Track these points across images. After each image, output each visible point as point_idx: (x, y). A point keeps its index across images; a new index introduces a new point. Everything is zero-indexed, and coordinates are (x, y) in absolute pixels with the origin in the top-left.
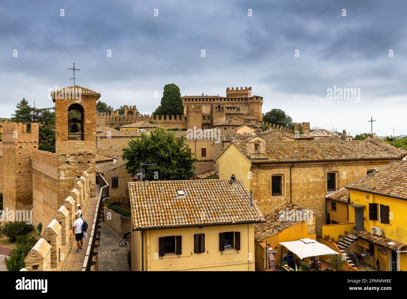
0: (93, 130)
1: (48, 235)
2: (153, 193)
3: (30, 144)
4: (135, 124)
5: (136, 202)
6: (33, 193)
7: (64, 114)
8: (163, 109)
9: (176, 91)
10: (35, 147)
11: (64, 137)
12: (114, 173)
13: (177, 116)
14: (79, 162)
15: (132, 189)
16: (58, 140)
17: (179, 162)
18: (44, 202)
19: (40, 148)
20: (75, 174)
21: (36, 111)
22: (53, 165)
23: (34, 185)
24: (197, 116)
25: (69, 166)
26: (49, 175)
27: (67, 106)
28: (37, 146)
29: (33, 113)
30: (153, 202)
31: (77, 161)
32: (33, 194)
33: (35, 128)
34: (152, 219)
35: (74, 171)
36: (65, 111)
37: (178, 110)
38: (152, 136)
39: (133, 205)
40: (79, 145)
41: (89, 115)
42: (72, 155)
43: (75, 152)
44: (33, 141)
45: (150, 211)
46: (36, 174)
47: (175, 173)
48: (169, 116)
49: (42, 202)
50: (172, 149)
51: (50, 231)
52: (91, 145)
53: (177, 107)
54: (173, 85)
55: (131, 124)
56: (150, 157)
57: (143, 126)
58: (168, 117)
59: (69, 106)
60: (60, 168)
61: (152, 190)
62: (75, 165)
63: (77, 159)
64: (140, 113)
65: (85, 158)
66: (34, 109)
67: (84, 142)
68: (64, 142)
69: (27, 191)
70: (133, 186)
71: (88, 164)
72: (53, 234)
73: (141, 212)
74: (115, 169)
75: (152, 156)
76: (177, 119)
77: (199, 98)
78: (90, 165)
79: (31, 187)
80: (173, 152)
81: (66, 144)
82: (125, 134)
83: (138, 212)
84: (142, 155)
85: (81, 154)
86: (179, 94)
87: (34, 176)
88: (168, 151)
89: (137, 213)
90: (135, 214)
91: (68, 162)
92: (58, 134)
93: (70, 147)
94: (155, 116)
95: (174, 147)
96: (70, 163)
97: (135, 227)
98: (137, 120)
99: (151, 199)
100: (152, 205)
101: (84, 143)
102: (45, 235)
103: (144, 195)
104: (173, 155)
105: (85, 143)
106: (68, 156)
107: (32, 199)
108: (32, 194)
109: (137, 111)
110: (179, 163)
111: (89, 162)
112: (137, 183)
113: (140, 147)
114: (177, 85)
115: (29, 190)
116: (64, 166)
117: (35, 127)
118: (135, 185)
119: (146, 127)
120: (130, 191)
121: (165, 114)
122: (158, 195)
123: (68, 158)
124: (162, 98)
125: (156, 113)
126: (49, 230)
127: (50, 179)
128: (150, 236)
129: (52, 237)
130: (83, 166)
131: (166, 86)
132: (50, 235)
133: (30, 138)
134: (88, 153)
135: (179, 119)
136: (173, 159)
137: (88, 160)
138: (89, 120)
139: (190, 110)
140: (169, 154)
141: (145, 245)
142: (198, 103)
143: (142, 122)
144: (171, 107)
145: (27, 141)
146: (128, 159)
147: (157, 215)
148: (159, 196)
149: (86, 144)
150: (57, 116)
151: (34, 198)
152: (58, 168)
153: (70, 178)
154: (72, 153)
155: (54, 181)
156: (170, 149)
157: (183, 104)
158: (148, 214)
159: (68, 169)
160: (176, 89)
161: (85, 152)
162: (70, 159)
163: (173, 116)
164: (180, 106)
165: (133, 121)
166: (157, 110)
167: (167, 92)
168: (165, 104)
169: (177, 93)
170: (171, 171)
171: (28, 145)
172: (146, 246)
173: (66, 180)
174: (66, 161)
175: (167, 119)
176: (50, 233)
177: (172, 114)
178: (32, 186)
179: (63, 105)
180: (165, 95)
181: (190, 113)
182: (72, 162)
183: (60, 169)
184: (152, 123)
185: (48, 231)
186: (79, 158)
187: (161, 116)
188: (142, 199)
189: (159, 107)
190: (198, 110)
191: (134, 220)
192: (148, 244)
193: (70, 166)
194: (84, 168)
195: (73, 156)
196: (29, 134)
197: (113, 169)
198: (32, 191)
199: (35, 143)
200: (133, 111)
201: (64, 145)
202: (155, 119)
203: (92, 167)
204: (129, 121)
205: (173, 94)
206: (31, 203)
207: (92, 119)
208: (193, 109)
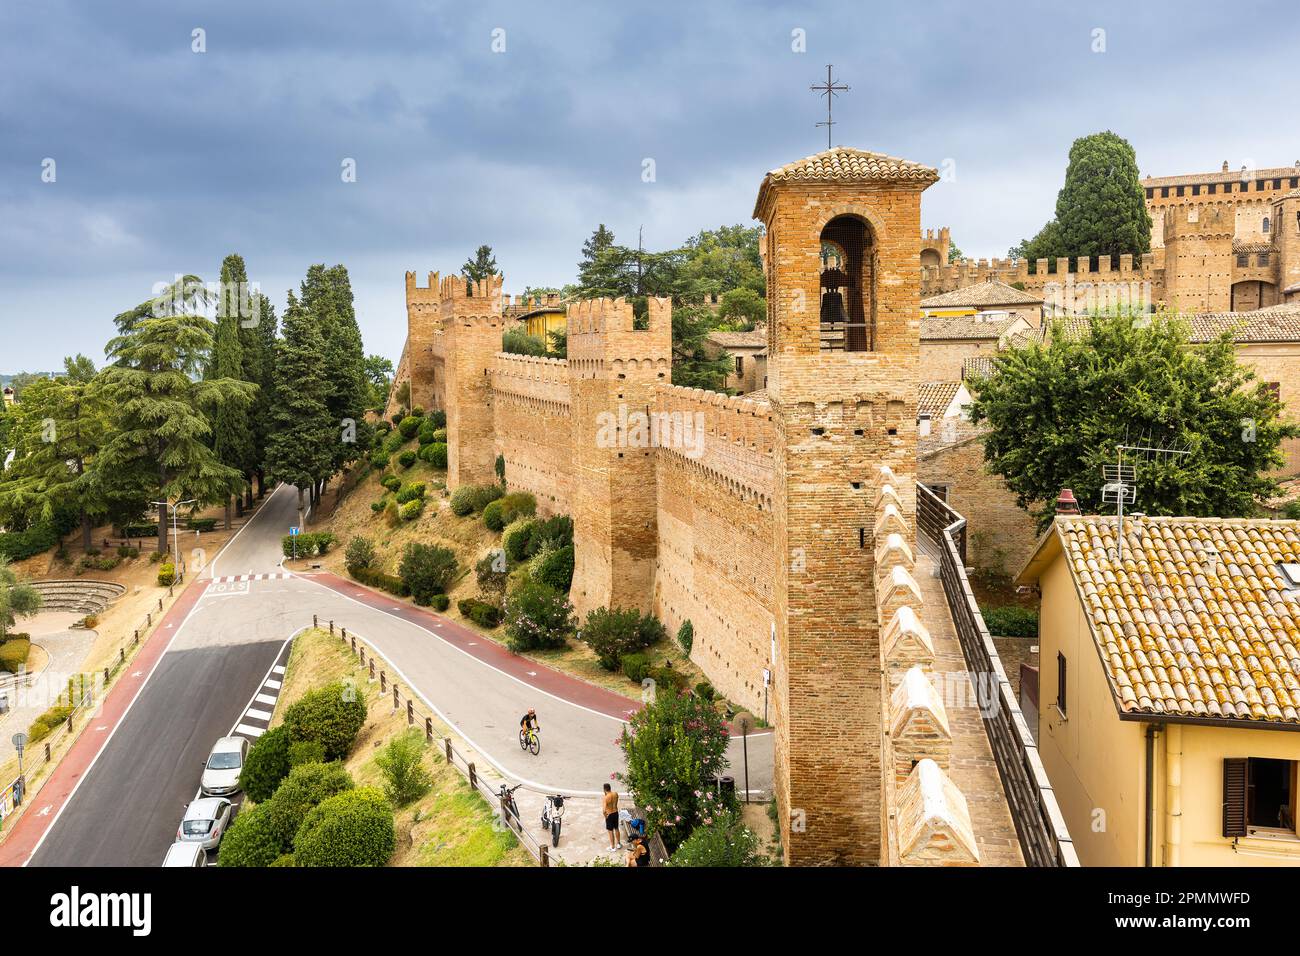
0: (908, 311)
1: (919, 736)
2: (1170, 567)
3: (647, 364)
4: (962, 295)
5: (1107, 600)
6: (659, 522)
7: (808, 254)
8: (1066, 231)
9: (1119, 161)
10: (661, 375)
11: (806, 339)
12: (930, 472)
13: (1122, 256)
14: (859, 432)
15: (1075, 546)
16: (788, 350)
17: (1212, 437)
18: (699, 556)
19: (677, 380)
20: (842, 474)
21: (646, 262)
22: (730, 435)
23: (660, 497)
24: (1209, 252)
25: (824, 443)
26: (717, 468)
27: (818, 225)
28: (668, 373)
29: (636, 269)
30: (1180, 606)
31: (852, 426)
32: (659, 527)
33: (661, 314)
34: (1193, 679)
35: (842, 462)
36: (810, 246)
37: (1128, 234)
38: (1095, 334)
39: (1094, 609)
40: (860, 370)
41: (893, 256)
42: (834, 403)
43: (845, 396)
44: (655, 358)
45: (1177, 642)
46: (668, 461)
47: (1198, 483)
48: (1088, 258)
49: (691, 555)
50: (1185, 388)
51: (926, 722)
52: (903, 367)
53: (1123, 221)
54: (1108, 137)
55: (948, 295)
56: (1090, 417)
57: (995, 302)
58: (1084, 262)
59: (822, 223)
60: (794, 449)
61: (1165, 554)
62: (845, 442)
63: (853, 418)
64: (963, 256)
65: (878, 417)
66: (637, 256)
67: (875, 358)
68: (809, 358)
69: (642, 515)
70: (1077, 534)
71: (890, 437)
72: (936, 736)
73: (1137, 644)
74: (935, 455)
75: (1096, 412)
76: (1122, 269)
77: (1208, 181)
78: (896, 441)
79: (653, 503)
80: (1189, 398)
81: (814, 364)
82: (931, 331)
83: (1123, 641)
84: (1055, 406)
85: (864, 403)
86: (1132, 171)
87: (660, 468)
88: (1167, 392)
89: (1119, 645)
90: (1113, 648)
91: (819, 431)
92: (789, 329)
93: (828, 376)
94: (1032, 262)
95: (1189, 378)
96: (827, 434)
97: (1126, 703)
98: (966, 280)
99: (1168, 592)
100: (1180, 618)
101: (875, 361)
102: (907, 736)
103: (1134, 574)
104: (1188, 409)
105: (880, 362)
106: (820, 406)
107: (655, 541)
108: (655, 526)
109: (953, 246)
110: (1212, 444)
111: (892, 432)
112: (1092, 522)
113: (1047, 378)
114: (1122, 137)
115: (648, 512)
116: (809, 444)
117: (661, 310)
118: (1087, 527)
119: (1004, 302)
120: (1072, 552)
121: (1072, 252)
122: (1193, 575)
123: (820, 417)
124: (1061, 192)
125: (1038, 251)
126: (920, 715)
127: (720, 482)
128: (1182, 747)
129: (931, 749)
130: (872, 447)
131: (1079, 144)
132: (926, 737)
133: (649, 348)
134: (890, 398)
135: (1130, 267)
136: (1188, 425)
137: (890, 423)
138: (894, 272)
139: (1180, 229)
140: (1172, 404)
141: (1161, 781)
142: (1206, 202)
143: (989, 285)
144: (1100, 224)
145: (639, 359)
146: (995, 420)
147: (1213, 662)
148: (1202, 581)
149: (884, 364)
150: (783, 262)
151: (662, 539)
152: (789, 452)
153: (826, 486)
154: (835, 398)
155: (735, 491)
156: (1175, 385)
157: (1149, 211)
158: (1168, 655)
159: (822, 455)
160: (1118, 152)
161: (880, 394)
162: (829, 420)
163: (1105, 261)
164: (1134, 218)
165: (950, 284)
166: (1041, 238)
167: (1082, 168)
168: (1075, 214)
169: (1124, 165)
170: (1181, 476)
171: (641, 367)
172: (1166, 785)
173: (813, 495)
174: (815, 425)
175: (1080, 270)
176: (926, 730)
177: (1100, 250)
178: (655, 499)
179: (804, 221)
180: (1072, 177)
181: (1180, 245)
182: (834, 431)
183: (795, 455)
184: (1020, 287)
185: (916, 722)
186: (857, 415)
187: (1059, 259)
188: (1127, 588)
189: (1048, 226)
190: (1215, 231)
191: (1115, 673)
192: (1175, 778)
193: (826, 446)
194: (874, 452)
195: (838, 410)
196: (643, 334)
197: (926, 458)
198: (655, 516)
199: (662, 364)
200: (939, 250)
201: (809, 368)
202: (1032, 272)
203: (903, 451)
204: (934, 285)
205: (1107, 173)
206: (654, 554)
207: (903, 270)
208: (1193, 228)
